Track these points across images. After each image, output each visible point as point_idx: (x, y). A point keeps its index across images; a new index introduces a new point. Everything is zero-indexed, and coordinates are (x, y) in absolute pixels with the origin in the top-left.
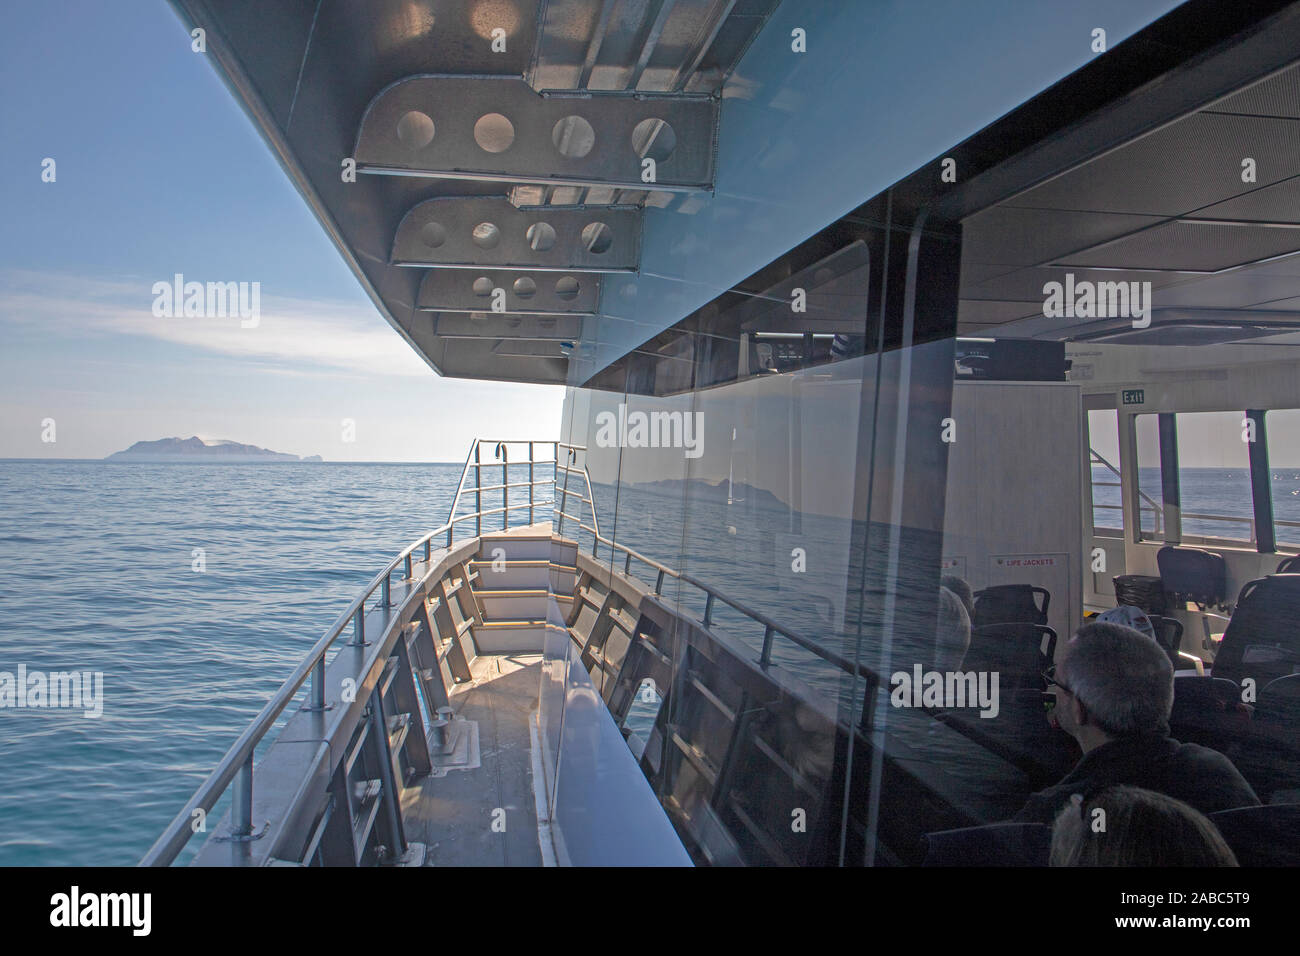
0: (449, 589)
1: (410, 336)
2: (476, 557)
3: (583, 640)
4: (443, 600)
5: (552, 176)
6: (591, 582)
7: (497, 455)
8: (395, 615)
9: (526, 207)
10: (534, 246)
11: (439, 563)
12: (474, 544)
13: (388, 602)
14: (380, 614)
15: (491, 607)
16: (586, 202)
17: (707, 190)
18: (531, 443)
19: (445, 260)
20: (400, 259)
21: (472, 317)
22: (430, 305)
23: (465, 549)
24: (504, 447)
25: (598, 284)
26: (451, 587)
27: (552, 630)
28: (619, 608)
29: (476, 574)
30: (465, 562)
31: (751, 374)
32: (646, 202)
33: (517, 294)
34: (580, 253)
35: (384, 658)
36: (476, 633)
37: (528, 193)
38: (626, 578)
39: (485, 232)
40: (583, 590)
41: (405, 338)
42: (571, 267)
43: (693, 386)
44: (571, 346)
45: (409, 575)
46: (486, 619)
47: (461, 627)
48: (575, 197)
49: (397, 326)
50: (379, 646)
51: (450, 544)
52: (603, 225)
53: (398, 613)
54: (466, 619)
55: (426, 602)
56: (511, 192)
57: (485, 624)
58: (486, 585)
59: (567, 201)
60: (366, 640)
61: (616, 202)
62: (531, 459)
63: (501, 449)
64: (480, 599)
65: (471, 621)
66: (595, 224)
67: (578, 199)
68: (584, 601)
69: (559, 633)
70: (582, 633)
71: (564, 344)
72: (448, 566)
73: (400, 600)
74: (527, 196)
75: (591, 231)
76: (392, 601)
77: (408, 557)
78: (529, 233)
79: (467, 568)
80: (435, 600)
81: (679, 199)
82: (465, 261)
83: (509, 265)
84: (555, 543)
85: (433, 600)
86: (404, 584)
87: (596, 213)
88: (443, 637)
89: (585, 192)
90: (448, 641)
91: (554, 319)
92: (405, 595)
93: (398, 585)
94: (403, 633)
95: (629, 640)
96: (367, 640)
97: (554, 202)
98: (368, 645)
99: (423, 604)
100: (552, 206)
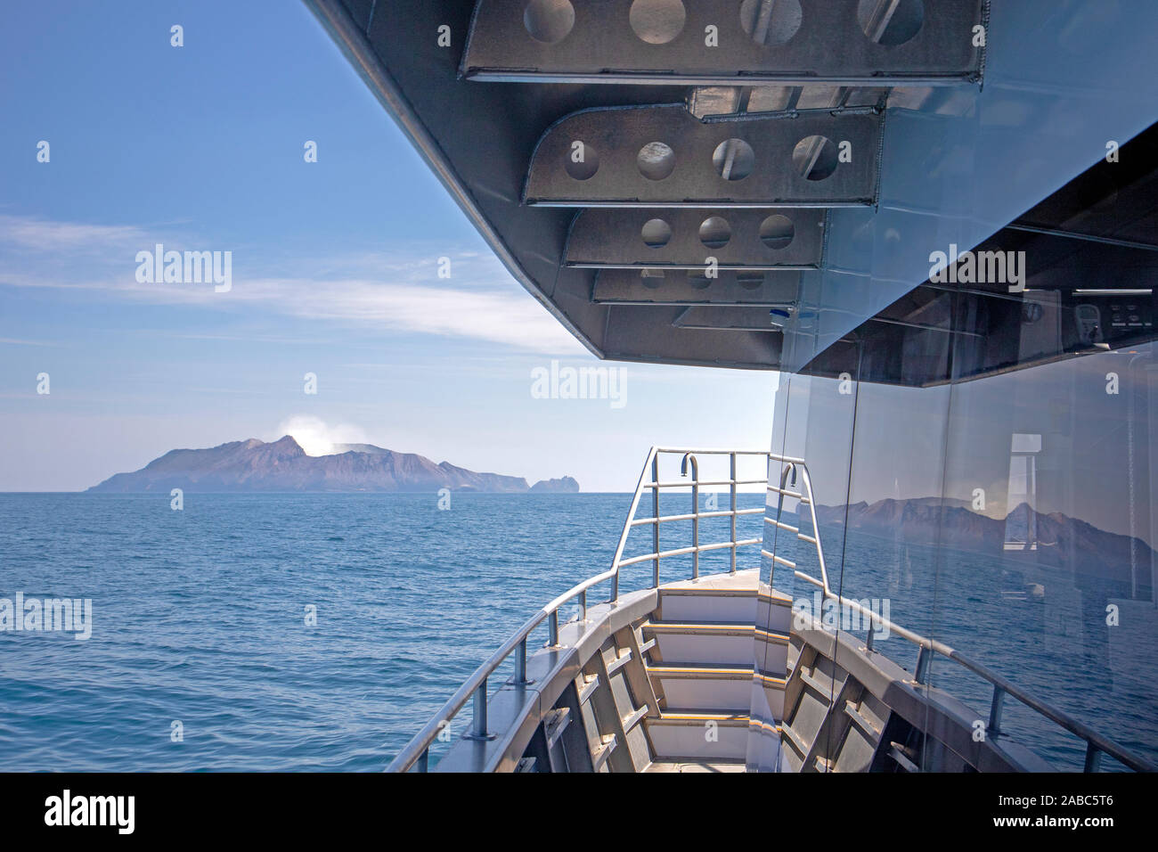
0: (612, 662)
1: (554, 302)
2: (652, 617)
3: (806, 746)
4: (604, 679)
5: (740, 73)
6: (816, 659)
7: (684, 470)
8: (532, 696)
9: (712, 117)
10: (726, 172)
11: (597, 625)
12: (650, 597)
13: (523, 679)
14: (511, 694)
15: (671, 690)
16: (799, 106)
17: (972, 81)
18: (733, 455)
19: (599, 197)
20: (537, 197)
21: (644, 275)
22: (583, 259)
23: (635, 606)
24: (693, 460)
25: (821, 225)
26: (614, 661)
27: (757, 729)
28: (858, 701)
29: (652, 643)
30: (636, 624)
31: (1066, 350)
32: (889, 101)
33: (703, 241)
34: (790, 181)
35: (514, 758)
36: (651, 729)
37: (716, 97)
38: (868, 655)
39: (657, 154)
40: (805, 671)
41: (546, 306)
42: (777, 201)
43: (948, 376)
44: (785, 314)
45: (554, 641)
46: (664, 710)
47: (628, 718)
48: (782, 100)
49: (535, 289)
50: (507, 741)
51: (614, 598)
52: (824, 139)
53: (536, 695)
54: (637, 707)
55: (579, 681)
56: (690, 98)
57: (664, 715)
58: (665, 659)
59: (772, 105)
60: (488, 731)
61: (843, 104)
62: (733, 477)
63: (689, 464)
64: (657, 679)
65: (644, 710)
66: (814, 138)
67: (787, 102)
68: (806, 688)
69: (767, 733)
70: (805, 735)
71: (775, 311)
72: (611, 630)
73: (540, 673)
74: (713, 101)
75: (807, 148)
76: (529, 678)
77: (554, 614)
78: (718, 154)
79: (638, 633)
80: (592, 679)
81: (937, 97)
82: (627, 197)
83: (687, 201)
84: (762, 599)
85: (589, 678)
86: (548, 651)
87: (812, 123)
88: (602, 732)
89: (796, 94)
90: (609, 739)
91: (760, 275)
92: (548, 668)
93: (538, 654)
94: (542, 725)
95: (872, 751)
96: (490, 732)
97: (751, 107)
98: (492, 739)
99: (573, 683)
100: (749, 115)
